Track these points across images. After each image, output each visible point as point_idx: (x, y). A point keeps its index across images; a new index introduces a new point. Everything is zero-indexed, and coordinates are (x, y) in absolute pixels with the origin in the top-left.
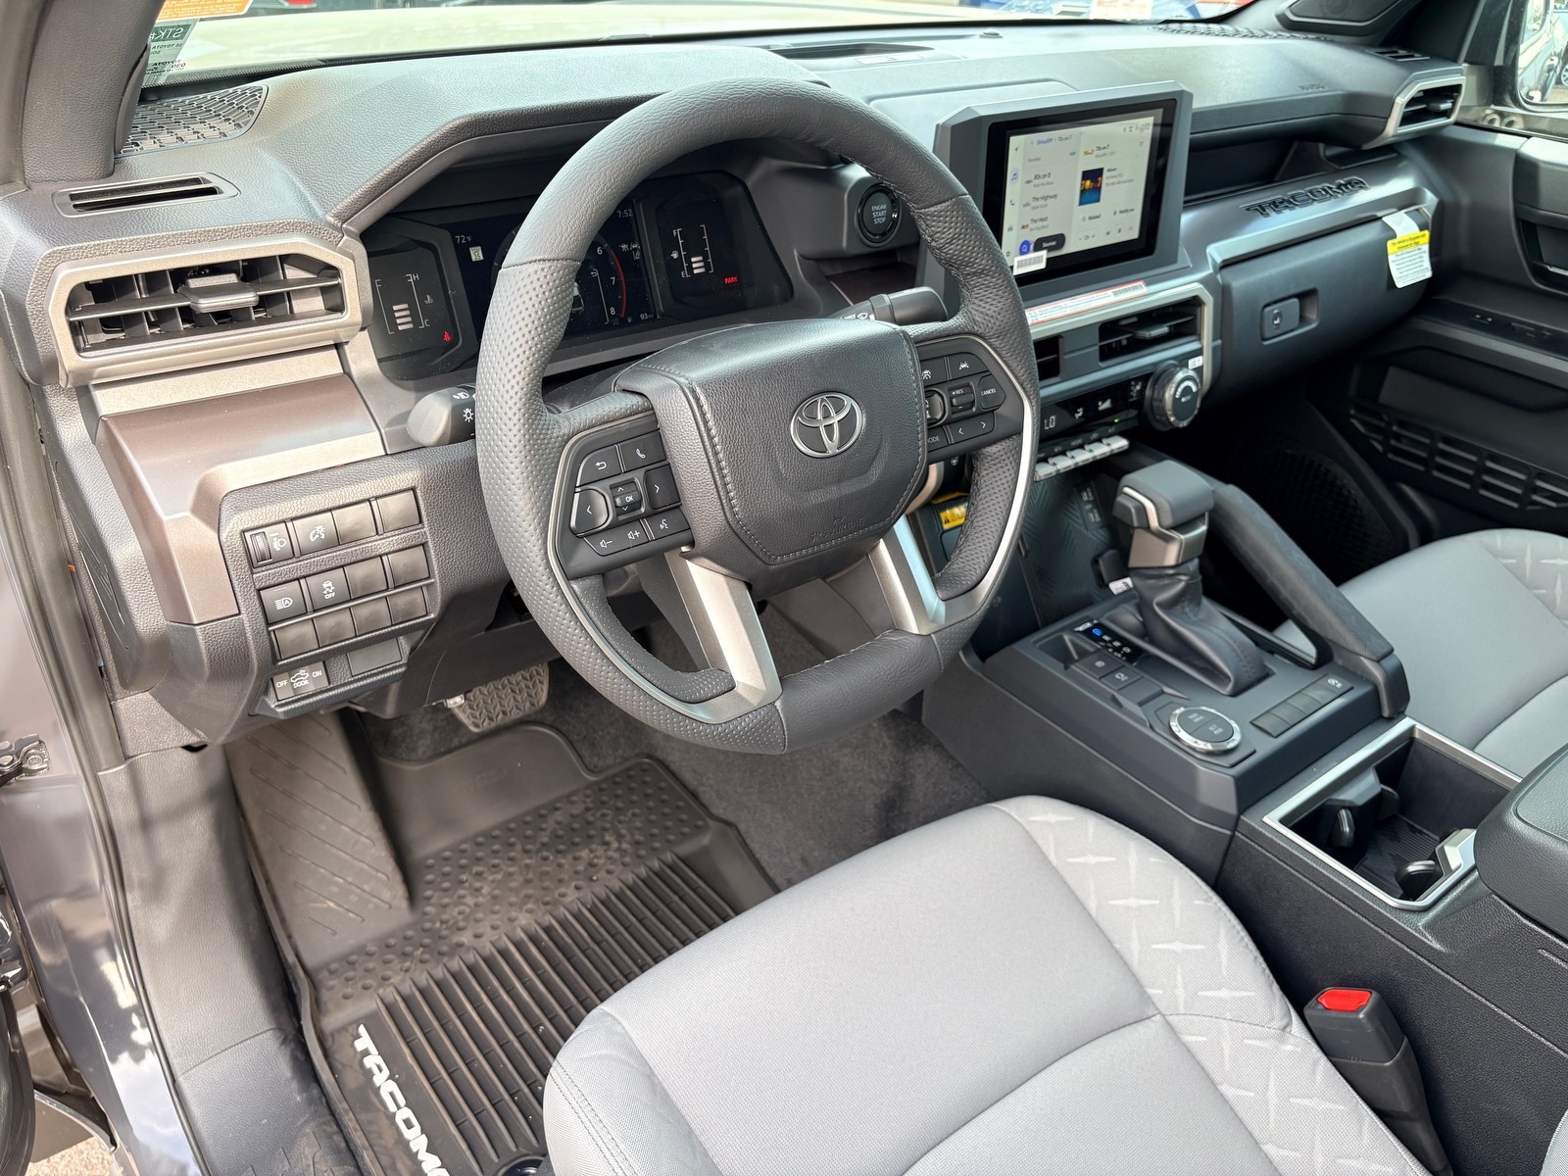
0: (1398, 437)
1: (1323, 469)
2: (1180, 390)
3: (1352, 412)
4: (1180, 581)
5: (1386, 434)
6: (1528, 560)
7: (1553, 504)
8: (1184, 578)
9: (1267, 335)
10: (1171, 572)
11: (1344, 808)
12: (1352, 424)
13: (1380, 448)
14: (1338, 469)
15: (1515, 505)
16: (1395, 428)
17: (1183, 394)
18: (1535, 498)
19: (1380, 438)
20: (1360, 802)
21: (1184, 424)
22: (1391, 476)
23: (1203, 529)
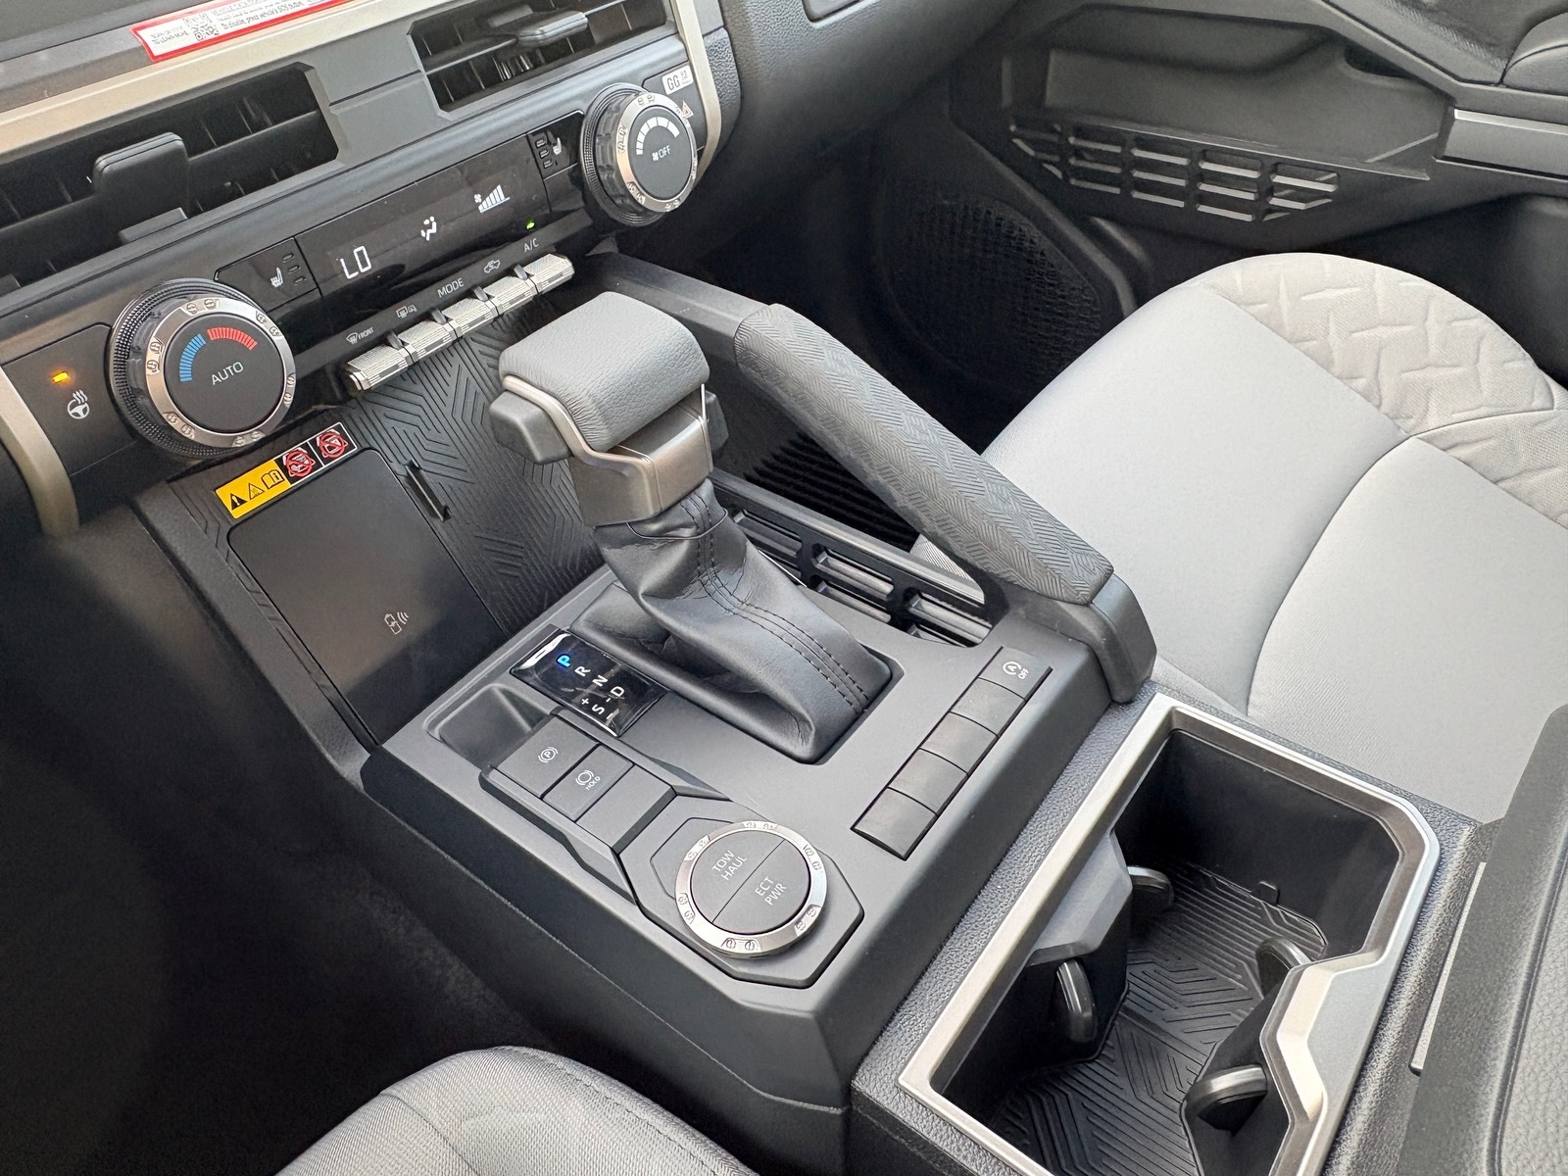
0: (1078, 153)
1: (992, 217)
2: (641, 138)
3: (1013, 128)
4: (680, 540)
5: (1064, 152)
6: (1284, 302)
7: (1301, 206)
8: (687, 532)
9: (817, 9)
10: (655, 527)
11: (1068, 961)
12: (1016, 145)
13: (1059, 174)
14: (1011, 215)
15: (1247, 218)
16: (1072, 140)
17: (650, 147)
18: (1275, 201)
19: (1056, 159)
20: (1096, 941)
21: (672, 204)
22: (1081, 213)
23: (695, 428)
